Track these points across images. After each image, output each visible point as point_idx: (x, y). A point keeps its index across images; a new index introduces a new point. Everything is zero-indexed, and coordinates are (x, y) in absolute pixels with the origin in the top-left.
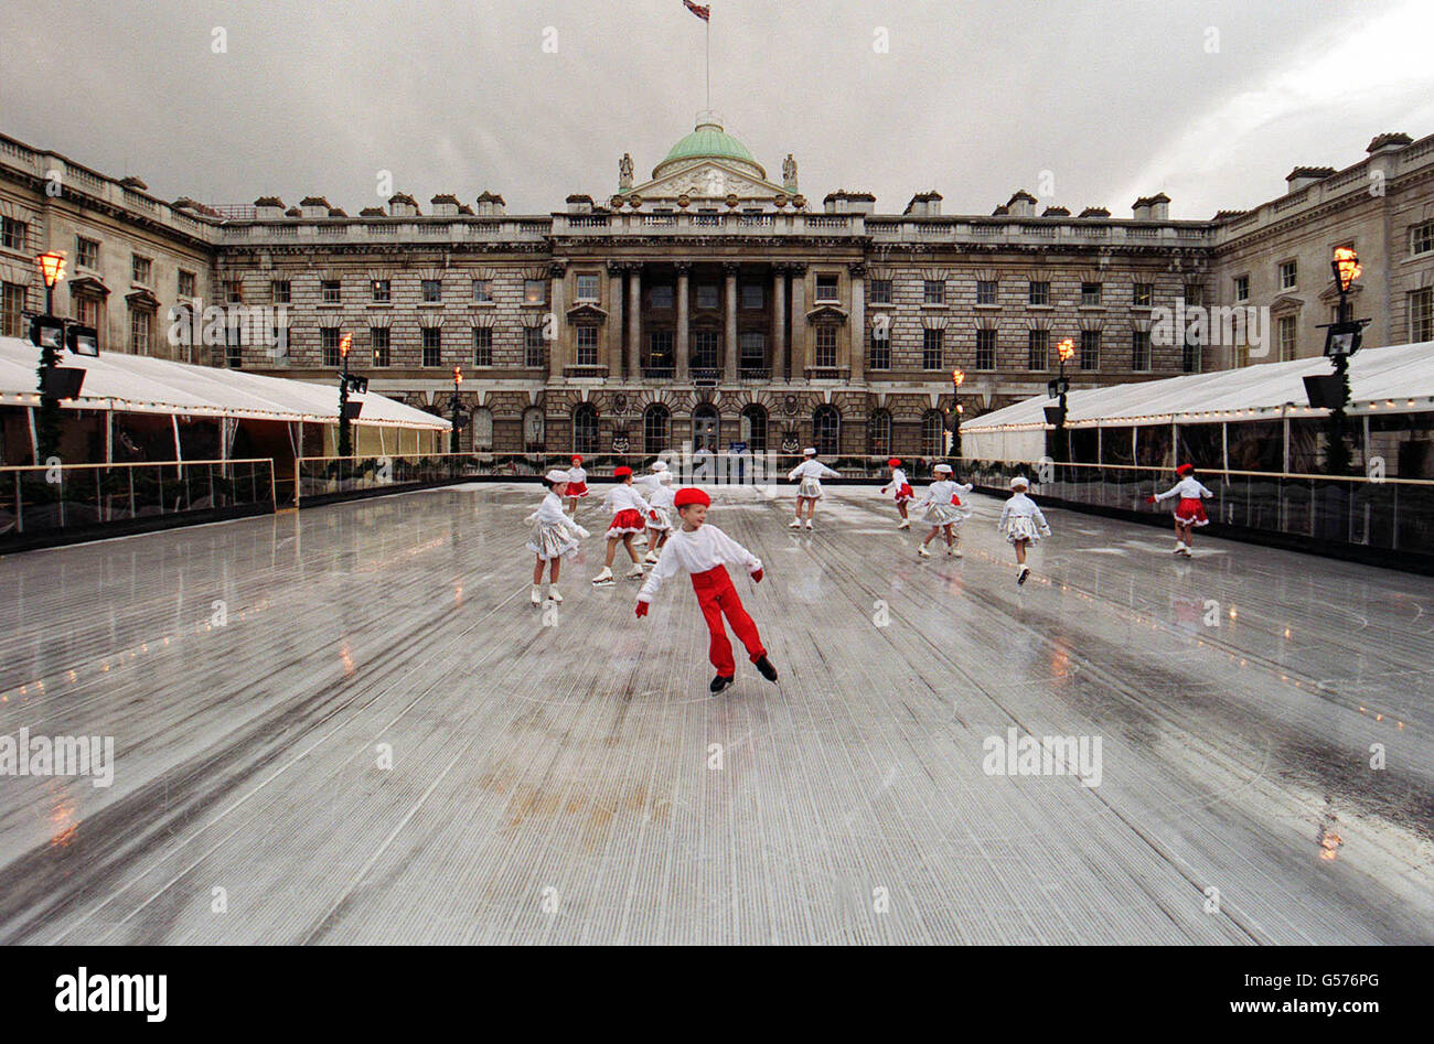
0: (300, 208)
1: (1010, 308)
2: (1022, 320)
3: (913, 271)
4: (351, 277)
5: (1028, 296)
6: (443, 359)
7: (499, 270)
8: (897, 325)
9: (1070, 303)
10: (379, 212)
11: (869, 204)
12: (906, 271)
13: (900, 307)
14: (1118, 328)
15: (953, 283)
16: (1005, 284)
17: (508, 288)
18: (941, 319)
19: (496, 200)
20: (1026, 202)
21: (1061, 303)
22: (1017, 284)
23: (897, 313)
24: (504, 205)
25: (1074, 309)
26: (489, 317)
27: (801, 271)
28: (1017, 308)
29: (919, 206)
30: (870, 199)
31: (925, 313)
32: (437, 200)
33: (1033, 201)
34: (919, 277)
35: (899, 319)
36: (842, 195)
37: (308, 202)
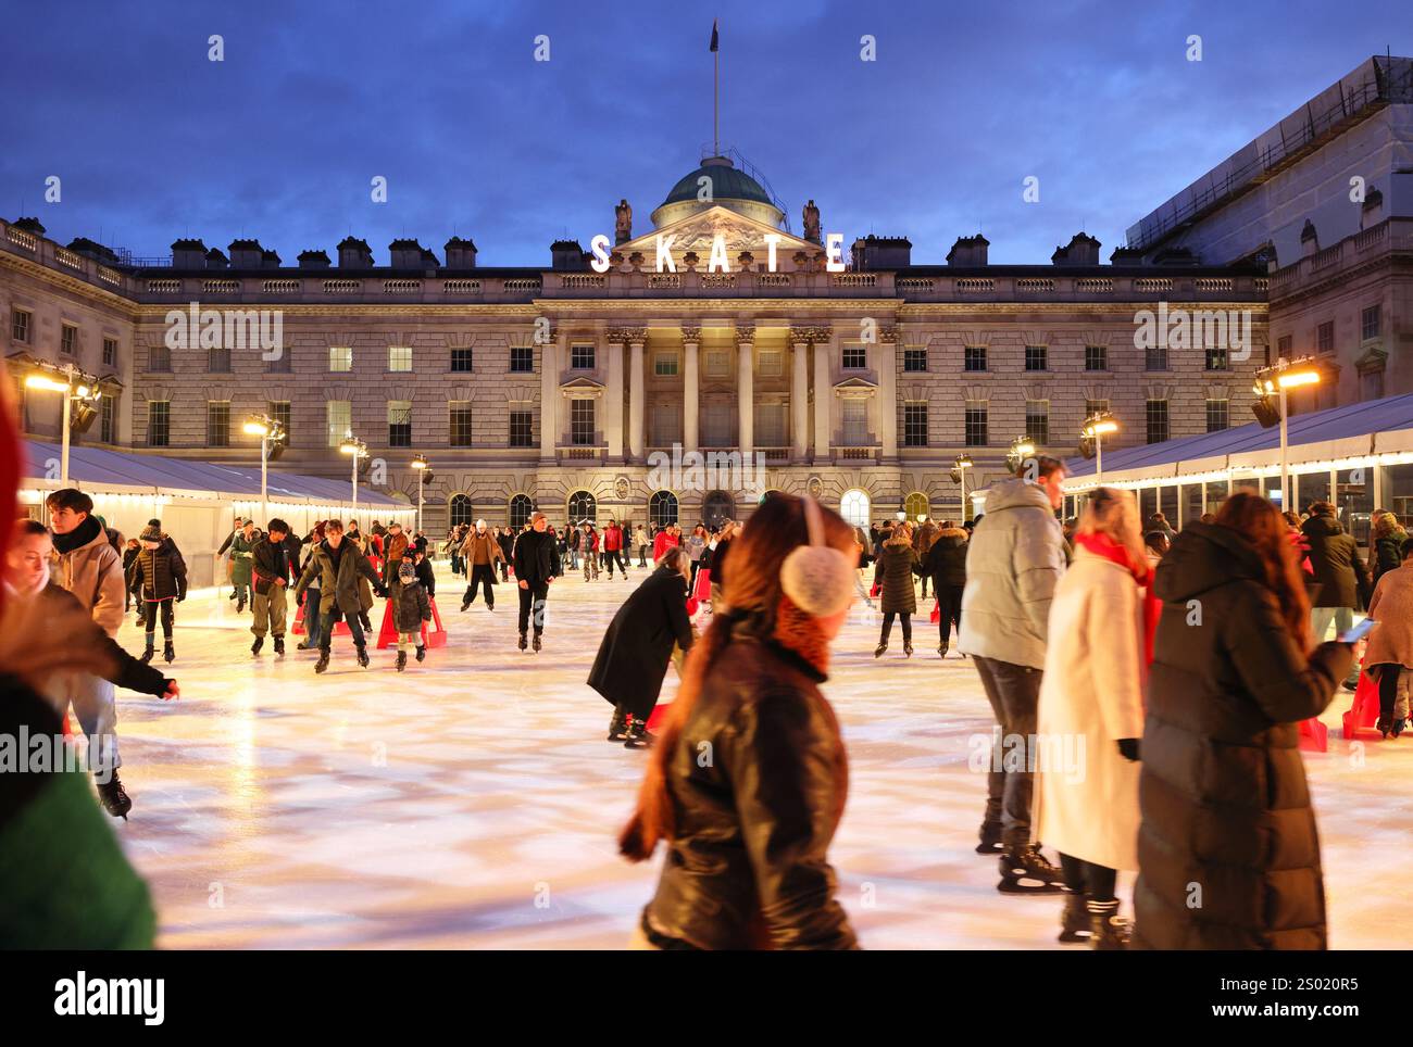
0: (227, 254)
1: (1065, 376)
2: (1078, 390)
3: (951, 335)
4: (305, 343)
5: (1084, 362)
6: (412, 440)
7: (480, 336)
8: (934, 397)
9: (1133, 369)
10: (321, 257)
11: (903, 251)
12: (943, 335)
13: (937, 377)
14: (1188, 397)
15: (998, 349)
16: (1058, 349)
17: (490, 357)
18: (985, 389)
19: (468, 247)
20: (1087, 246)
21: (1121, 369)
22: (1071, 348)
23: (934, 383)
24: (476, 251)
25: (1138, 376)
26: (467, 391)
27: (824, 337)
28: (1071, 376)
29: (962, 251)
30: (905, 244)
31: (965, 383)
32: (396, 246)
33: (1095, 244)
34: (958, 342)
35: (937, 390)
36: (871, 241)
37: (237, 246)
